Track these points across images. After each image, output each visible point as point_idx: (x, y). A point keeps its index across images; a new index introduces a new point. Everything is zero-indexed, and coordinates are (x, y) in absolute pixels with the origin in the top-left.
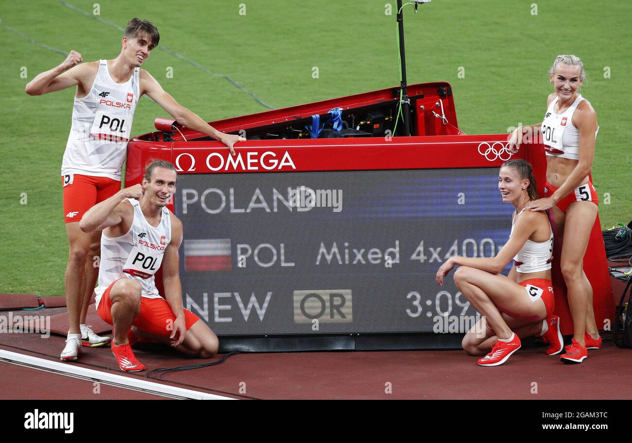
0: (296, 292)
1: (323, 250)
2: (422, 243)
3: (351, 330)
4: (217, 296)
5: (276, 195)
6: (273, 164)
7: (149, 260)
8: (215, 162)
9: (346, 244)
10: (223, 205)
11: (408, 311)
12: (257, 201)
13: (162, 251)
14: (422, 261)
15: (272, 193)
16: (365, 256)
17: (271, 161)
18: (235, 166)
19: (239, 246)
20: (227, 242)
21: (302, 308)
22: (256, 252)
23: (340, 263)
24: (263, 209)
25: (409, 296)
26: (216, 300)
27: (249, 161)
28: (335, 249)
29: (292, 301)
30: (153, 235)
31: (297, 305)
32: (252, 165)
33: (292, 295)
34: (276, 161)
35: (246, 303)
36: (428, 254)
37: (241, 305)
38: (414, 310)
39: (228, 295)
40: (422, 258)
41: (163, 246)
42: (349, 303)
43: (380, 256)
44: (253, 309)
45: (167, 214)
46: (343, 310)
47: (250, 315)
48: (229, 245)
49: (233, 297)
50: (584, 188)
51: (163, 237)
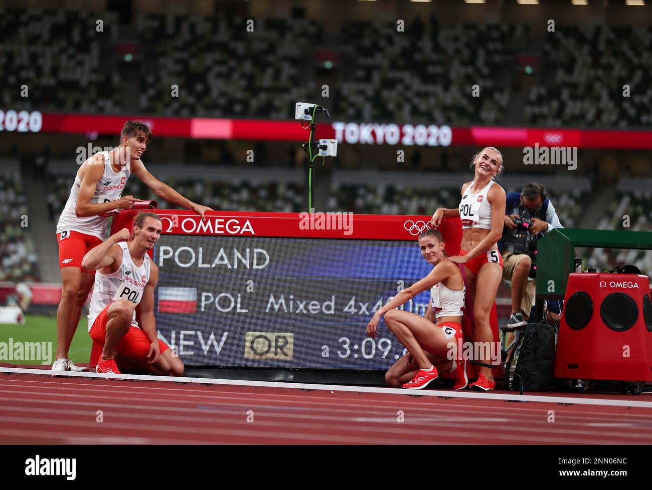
0: (248, 333)
1: (272, 300)
2: (354, 298)
3: (291, 366)
4: (183, 333)
5: (237, 254)
6: (236, 229)
7: (133, 294)
8: (189, 225)
9: (292, 297)
10: (193, 260)
11: (339, 353)
12: (221, 258)
13: (142, 288)
14: (353, 313)
15: (233, 253)
16: (306, 307)
17: (234, 227)
18: (205, 229)
19: (204, 294)
20: (194, 291)
21: (252, 346)
22: (217, 299)
23: (286, 311)
24: (225, 265)
25: (340, 341)
26: (182, 337)
27: (217, 226)
28: (282, 300)
29: (244, 341)
30: (136, 273)
31: (248, 344)
32: (219, 229)
33: (244, 336)
34: (239, 228)
35: (206, 340)
36: (358, 307)
37: (202, 342)
38: (344, 352)
39: (192, 333)
40: (353, 311)
41: (143, 283)
42: (291, 344)
43: (318, 307)
44: (212, 345)
45: (148, 258)
46: (286, 350)
47: (209, 350)
48: (196, 293)
49: (196, 334)
50: (495, 252)
51: (144, 277)
